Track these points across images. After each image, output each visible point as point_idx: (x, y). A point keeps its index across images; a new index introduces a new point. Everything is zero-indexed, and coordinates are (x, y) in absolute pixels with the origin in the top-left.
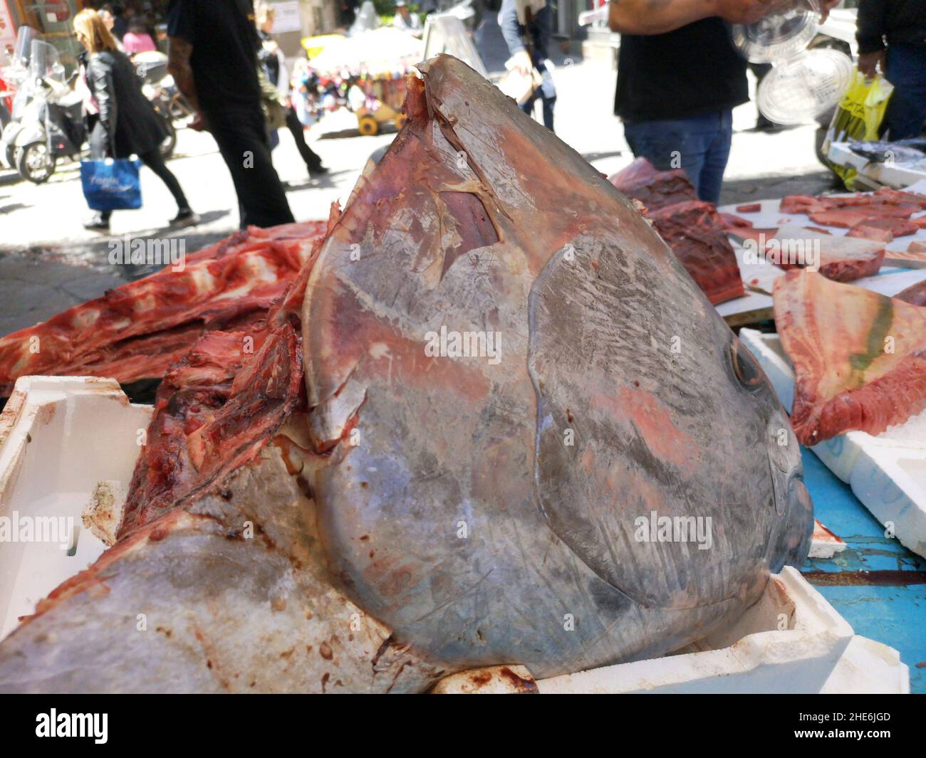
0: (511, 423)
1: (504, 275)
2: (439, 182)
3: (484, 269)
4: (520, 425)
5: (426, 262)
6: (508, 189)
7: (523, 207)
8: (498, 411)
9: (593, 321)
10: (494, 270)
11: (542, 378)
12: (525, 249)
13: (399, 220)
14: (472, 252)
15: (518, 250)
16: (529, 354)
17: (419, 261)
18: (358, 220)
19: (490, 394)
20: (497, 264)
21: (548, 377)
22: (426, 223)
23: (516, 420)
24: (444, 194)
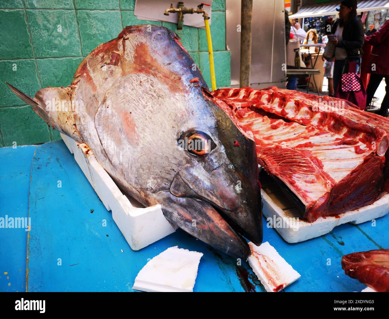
0: (97, 100)
1: (114, 73)
2: (113, 50)
3: (110, 69)
4: (98, 101)
5: (101, 63)
6: (129, 56)
7: (130, 61)
8: (96, 96)
9: (129, 92)
10: (112, 71)
11: (107, 96)
12: (123, 70)
13: (101, 55)
14: (110, 66)
15: (121, 69)
16: (108, 90)
17: (99, 63)
18: (95, 52)
19: (96, 92)
20: (114, 70)
21: (109, 97)
22: (105, 57)
23: (98, 100)
24: (113, 53)
